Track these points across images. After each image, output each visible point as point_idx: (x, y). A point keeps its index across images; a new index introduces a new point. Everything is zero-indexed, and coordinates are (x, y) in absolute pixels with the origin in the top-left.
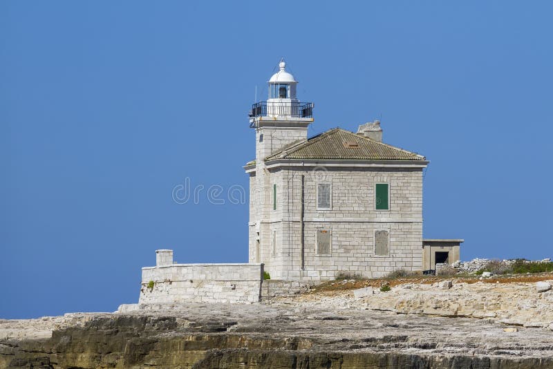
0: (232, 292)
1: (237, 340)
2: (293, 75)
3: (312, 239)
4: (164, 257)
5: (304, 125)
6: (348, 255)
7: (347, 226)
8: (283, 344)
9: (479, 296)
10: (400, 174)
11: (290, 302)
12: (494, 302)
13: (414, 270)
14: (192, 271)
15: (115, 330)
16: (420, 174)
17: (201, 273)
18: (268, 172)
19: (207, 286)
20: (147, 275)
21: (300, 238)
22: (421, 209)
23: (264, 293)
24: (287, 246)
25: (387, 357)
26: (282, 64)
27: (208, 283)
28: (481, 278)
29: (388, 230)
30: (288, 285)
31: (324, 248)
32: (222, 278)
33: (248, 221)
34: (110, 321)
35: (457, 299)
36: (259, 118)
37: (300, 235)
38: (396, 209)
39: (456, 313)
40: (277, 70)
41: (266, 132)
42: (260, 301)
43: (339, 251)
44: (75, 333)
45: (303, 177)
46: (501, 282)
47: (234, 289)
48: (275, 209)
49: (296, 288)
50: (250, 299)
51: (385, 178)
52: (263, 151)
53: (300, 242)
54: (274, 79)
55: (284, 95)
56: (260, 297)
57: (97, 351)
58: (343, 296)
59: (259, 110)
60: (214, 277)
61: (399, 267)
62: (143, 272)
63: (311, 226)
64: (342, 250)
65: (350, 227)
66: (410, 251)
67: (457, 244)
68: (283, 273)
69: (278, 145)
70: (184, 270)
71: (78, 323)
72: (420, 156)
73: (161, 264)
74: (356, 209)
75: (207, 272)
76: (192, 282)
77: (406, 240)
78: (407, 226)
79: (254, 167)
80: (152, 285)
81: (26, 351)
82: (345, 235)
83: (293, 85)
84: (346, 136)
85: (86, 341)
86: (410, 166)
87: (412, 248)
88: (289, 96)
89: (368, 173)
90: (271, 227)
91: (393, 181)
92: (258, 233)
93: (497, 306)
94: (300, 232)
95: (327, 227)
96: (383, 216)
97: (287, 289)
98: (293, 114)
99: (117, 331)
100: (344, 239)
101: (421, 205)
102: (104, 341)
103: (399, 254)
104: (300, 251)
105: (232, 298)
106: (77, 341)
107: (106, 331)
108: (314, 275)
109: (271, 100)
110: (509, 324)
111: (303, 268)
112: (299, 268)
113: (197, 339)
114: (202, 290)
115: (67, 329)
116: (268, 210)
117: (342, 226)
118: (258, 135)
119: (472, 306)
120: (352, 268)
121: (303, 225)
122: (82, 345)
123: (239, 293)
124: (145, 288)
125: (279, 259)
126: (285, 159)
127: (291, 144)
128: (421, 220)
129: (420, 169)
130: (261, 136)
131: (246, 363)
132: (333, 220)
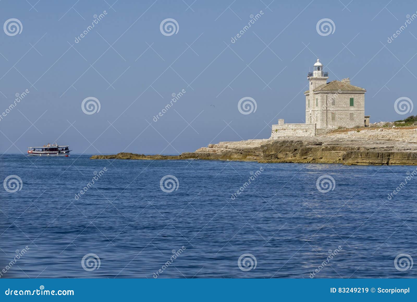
0: (306, 133)
1: (339, 148)
2: (321, 63)
3: (330, 115)
4: (281, 122)
5: (326, 79)
6: (341, 121)
7: (341, 111)
8: (355, 149)
9: (396, 134)
10: (357, 95)
11: (325, 136)
12: (401, 135)
13: (362, 125)
14: (292, 126)
15: (282, 145)
16: (364, 95)
17: (295, 127)
18: (314, 94)
19: (297, 131)
20: (274, 127)
21: (326, 115)
22: (364, 106)
23: (317, 133)
24: (322, 118)
25: (410, 153)
26: (318, 60)
27: (298, 130)
28: (392, 128)
29: (354, 113)
30: (324, 130)
31: (333, 118)
32: (302, 128)
33: (305, 110)
34: (280, 142)
35: (389, 135)
36: (311, 77)
37: (326, 114)
38: (356, 106)
39: (389, 139)
40: (316, 62)
41: (313, 81)
42: (315, 135)
43: (338, 119)
44: (269, 146)
45: (327, 96)
46: (400, 129)
47: (306, 132)
48: (317, 106)
49: (327, 131)
50: (312, 135)
51: (353, 96)
52: (313, 88)
53: (326, 117)
54: (316, 64)
55: (319, 70)
56: (315, 134)
57: (276, 151)
58: (343, 134)
59: (311, 75)
60: (300, 128)
61: (357, 124)
62: (272, 126)
63: (329, 111)
64: (339, 119)
65: (342, 112)
66: (360, 119)
67: (369, 117)
68: (321, 127)
69: (317, 86)
70: (290, 126)
71: (269, 142)
72: (363, 89)
73: (280, 123)
74: (343, 106)
75: (297, 126)
76: (292, 129)
77: (359, 116)
78: (359, 111)
79: (309, 93)
80: (277, 130)
81: (246, 152)
82: (340, 115)
83: (322, 66)
84: (339, 83)
85: (273, 148)
86: (361, 92)
87: (361, 118)
88: (321, 70)
89: (347, 95)
90: (315, 112)
91: (355, 97)
92: (311, 114)
93: (402, 137)
94: (326, 113)
95: (334, 112)
96: (352, 108)
97: (323, 131)
98: (322, 76)
99: (283, 145)
100: (340, 116)
101: (364, 105)
102: (279, 149)
103: (357, 120)
104: (326, 119)
105: (306, 135)
106: (269, 148)
107: (279, 145)
108: (330, 127)
109: (314, 71)
110: (412, 143)
111: (327, 125)
112: (326, 125)
113: (326, 148)
114: (295, 132)
115: (266, 145)
116: (314, 106)
117: (339, 111)
118: (310, 83)
119: (394, 137)
120: (342, 125)
121: (327, 111)
122: (271, 150)
123: (308, 133)
124: (274, 132)
125: (319, 122)
126: (322, 90)
127: (321, 86)
128: (364, 110)
129: (364, 93)
130: (312, 83)
131: (361, 155)
132: (336, 109)
